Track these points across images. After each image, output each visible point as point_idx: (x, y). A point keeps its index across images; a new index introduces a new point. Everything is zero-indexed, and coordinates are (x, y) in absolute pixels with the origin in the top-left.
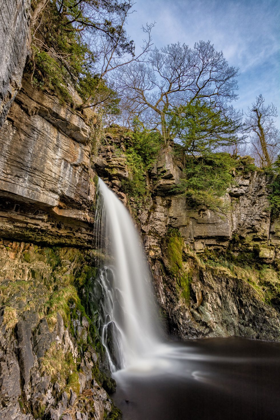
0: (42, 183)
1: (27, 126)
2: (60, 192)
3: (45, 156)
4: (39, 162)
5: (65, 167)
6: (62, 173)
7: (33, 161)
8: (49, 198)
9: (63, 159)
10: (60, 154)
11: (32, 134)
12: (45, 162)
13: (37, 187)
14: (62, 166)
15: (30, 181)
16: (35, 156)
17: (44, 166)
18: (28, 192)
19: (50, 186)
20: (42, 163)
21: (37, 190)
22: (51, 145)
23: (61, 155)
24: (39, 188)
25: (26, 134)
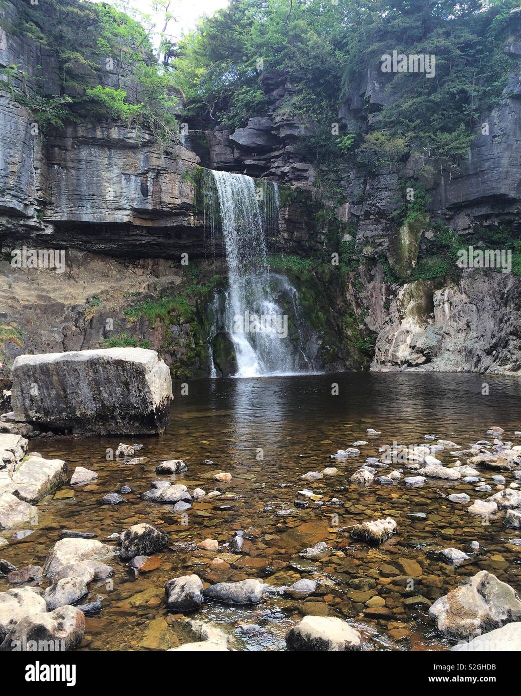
0: (104, 205)
1: (73, 162)
2: (128, 207)
3: (99, 180)
4: (95, 188)
5: (127, 182)
6: (124, 189)
7: (89, 189)
8: (116, 216)
9: (122, 174)
10: (116, 171)
11: (80, 166)
12: (101, 185)
13: (101, 210)
14: (123, 181)
15: (93, 207)
16: (89, 184)
17: (101, 190)
18: (94, 217)
19: (113, 206)
20: (98, 188)
21: (101, 213)
22: (102, 167)
23: (118, 172)
24: (103, 210)
25: (75, 169)
